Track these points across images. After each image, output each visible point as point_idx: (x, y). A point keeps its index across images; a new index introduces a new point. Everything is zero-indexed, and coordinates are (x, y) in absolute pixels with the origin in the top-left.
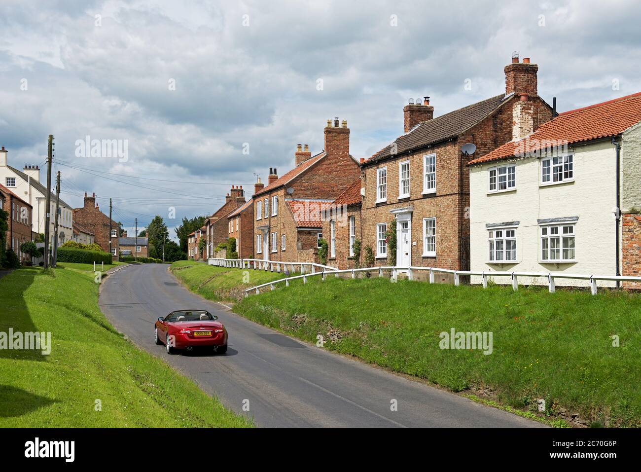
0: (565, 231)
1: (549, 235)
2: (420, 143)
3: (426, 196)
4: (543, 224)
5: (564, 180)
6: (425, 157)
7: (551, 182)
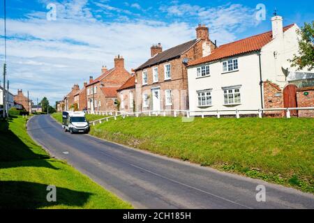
0: (236, 91)
1: (228, 93)
2: (162, 60)
3: (166, 81)
4: (224, 89)
5: (234, 70)
6: (165, 65)
7: (227, 71)
